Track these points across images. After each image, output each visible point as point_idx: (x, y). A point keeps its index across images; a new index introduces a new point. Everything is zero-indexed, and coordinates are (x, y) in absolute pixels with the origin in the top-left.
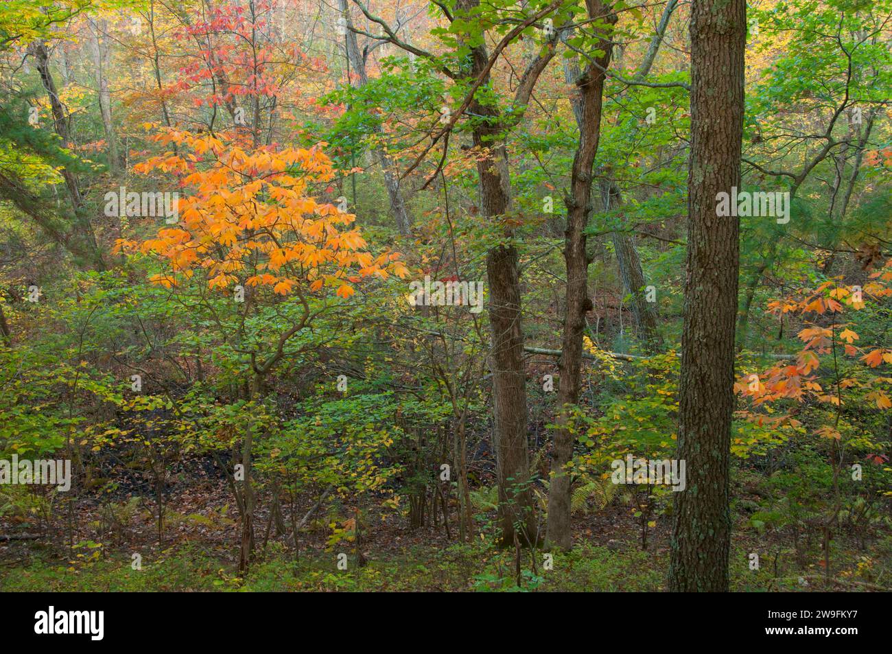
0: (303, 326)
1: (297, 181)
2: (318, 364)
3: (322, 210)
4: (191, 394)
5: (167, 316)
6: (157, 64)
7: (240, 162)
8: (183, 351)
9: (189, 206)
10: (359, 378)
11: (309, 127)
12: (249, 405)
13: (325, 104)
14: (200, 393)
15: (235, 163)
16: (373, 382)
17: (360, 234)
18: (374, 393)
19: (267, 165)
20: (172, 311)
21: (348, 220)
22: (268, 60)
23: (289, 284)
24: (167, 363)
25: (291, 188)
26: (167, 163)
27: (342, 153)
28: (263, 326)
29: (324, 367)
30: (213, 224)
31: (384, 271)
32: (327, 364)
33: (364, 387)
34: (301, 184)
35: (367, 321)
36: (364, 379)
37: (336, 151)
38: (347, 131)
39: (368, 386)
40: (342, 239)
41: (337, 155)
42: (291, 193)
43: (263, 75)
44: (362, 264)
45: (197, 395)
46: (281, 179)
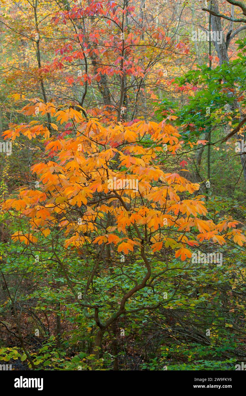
0: (144, 285)
1: (147, 151)
2: (165, 326)
3: (169, 179)
4: (45, 348)
5: (28, 271)
6: (38, 46)
7: (96, 132)
8: (39, 306)
9: (47, 169)
10: (204, 344)
11: (165, 104)
12: (89, 358)
13: (182, 84)
14: (53, 347)
15: (92, 133)
16: (217, 349)
17: (204, 203)
18: (217, 359)
19: (120, 135)
20: (32, 268)
21: (192, 189)
22: (135, 43)
23: (131, 244)
24: (29, 319)
25: (140, 156)
26: (31, 131)
27: (194, 128)
28: (113, 285)
29: (170, 330)
30: (67, 186)
31: (222, 237)
32: (174, 327)
33: (207, 353)
34: (149, 154)
35: (209, 287)
36: (208, 345)
37: (188, 126)
38: (199, 108)
39: (212, 352)
40: (184, 205)
41: (188, 130)
42: (139, 161)
43: (129, 58)
44: (200, 229)
45: (51, 348)
46: (132, 149)
